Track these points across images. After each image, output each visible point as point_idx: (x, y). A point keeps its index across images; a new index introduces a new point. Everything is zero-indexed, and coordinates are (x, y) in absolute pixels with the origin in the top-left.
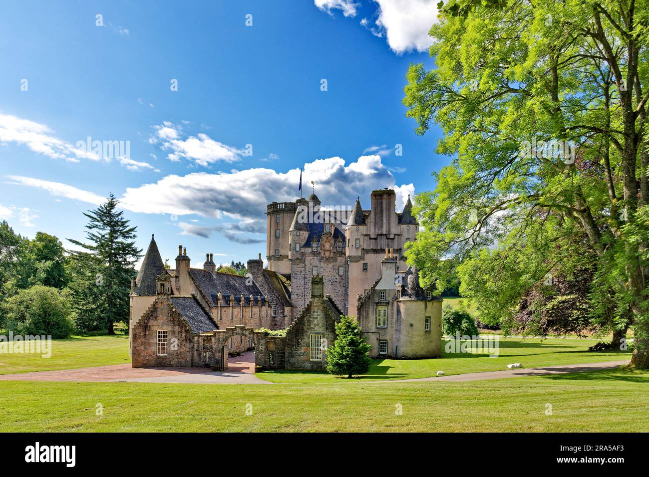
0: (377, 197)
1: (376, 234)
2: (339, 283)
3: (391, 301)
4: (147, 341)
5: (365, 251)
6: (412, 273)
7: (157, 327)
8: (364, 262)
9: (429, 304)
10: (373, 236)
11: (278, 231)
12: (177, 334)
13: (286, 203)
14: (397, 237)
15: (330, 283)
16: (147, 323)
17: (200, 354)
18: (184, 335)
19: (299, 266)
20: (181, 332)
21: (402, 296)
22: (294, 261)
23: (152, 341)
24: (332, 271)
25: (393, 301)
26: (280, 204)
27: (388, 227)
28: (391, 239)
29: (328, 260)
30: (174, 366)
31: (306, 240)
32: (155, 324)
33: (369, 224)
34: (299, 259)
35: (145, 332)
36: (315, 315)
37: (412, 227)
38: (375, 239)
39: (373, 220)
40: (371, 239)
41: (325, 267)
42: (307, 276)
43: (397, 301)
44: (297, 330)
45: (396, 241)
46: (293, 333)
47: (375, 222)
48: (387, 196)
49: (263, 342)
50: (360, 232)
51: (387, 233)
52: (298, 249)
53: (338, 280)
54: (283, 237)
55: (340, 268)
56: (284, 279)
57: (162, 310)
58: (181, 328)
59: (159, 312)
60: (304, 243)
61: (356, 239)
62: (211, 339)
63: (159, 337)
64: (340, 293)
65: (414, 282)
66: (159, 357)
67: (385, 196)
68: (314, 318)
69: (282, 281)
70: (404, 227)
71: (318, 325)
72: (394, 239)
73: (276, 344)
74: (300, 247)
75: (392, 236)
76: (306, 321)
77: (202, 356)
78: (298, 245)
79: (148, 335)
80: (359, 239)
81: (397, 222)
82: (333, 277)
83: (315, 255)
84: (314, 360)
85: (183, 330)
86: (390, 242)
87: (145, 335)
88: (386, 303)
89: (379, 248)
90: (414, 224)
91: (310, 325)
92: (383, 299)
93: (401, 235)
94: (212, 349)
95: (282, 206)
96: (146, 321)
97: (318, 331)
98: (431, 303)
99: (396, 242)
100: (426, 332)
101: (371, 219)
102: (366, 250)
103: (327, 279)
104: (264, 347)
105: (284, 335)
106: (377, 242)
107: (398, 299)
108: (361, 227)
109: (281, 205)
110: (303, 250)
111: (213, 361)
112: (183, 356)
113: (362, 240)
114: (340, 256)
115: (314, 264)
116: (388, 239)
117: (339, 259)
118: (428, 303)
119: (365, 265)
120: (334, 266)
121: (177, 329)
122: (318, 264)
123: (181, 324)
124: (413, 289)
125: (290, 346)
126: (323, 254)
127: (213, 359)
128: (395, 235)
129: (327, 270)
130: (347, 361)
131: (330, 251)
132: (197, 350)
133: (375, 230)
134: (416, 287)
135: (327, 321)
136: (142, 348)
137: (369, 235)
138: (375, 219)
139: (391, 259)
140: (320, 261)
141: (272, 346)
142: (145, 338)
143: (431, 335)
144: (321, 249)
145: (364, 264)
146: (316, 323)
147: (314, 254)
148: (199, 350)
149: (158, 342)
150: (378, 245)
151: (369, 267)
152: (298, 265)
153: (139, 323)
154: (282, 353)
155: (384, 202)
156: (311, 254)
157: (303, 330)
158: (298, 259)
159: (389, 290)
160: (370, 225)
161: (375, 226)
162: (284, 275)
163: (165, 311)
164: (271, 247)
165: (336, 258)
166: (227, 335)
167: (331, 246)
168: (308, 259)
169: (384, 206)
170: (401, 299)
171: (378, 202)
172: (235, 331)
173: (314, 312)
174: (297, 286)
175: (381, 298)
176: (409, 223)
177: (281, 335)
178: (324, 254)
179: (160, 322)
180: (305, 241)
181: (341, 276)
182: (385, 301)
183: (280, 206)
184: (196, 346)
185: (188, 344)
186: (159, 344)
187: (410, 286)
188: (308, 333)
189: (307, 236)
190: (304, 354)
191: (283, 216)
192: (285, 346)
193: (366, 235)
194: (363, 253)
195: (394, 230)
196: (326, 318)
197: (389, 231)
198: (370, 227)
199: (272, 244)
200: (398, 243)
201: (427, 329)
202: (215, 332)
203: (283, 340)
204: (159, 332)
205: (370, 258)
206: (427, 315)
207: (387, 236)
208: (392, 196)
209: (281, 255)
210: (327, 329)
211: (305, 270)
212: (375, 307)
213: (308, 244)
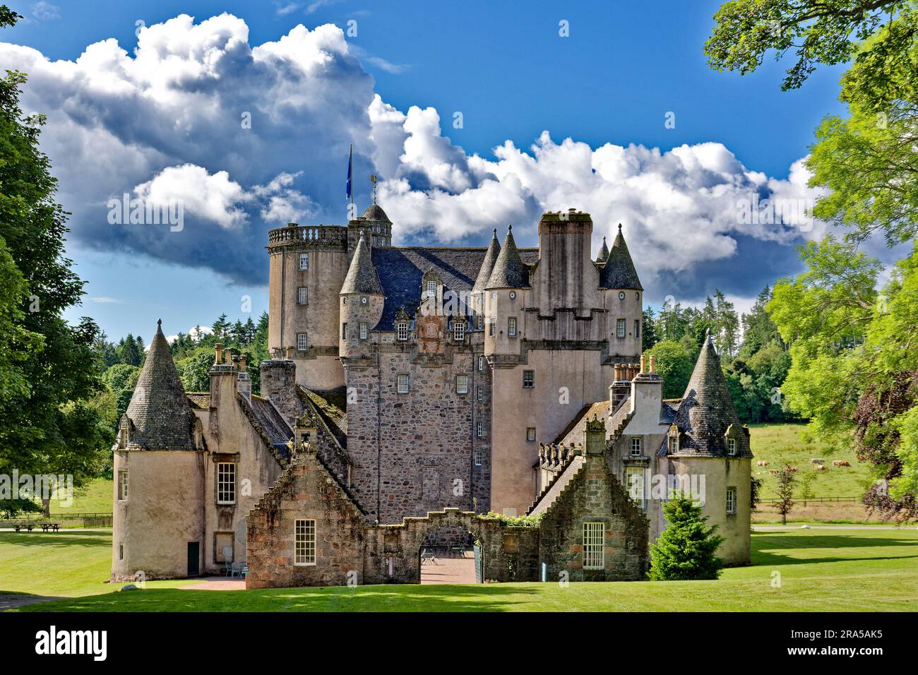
0: (554, 229)
1: (553, 307)
2: (459, 412)
3: (653, 458)
4: (275, 540)
5: (530, 345)
6: (696, 404)
7: (295, 513)
8: (526, 368)
9: (734, 464)
10: (544, 313)
11: (303, 293)
12: (335, 524)
13: (322, 229)
14: (597, 315)
15: (439, 412)
16: (276, 506)
17: (377, 562)
18: (348, 526)
19: (366, 373)
20: (343, 521)
21: (680, 449)
22: (356, 362)
23: (286, 540)
24: (441, 384)
25: (658, 457)
26: (308, 228)
27: (577, 294)
28: (585, 319)
29: (433, 360)
30: (329, 583)
31: (381, 314)
32: (291, 508)
33: (536, 286)
34: (368, 359)
35: (273, 522)
36: (593, 487)
37: (630, 294)
38: (552, 319)
39: (545, 278)
40: (540, 318)
41: (425, 375)
42: (383, 396)
43: (670, 458)
44: (561, 515)
45: (595, 324)
46: (553, 519)
47: (550, 281)
48: (575, 227)
49: (497, 536)
50: (517, 302)
51: (577, 306)
52: (364, 336)
53: (455, 405)
54: (316, 305)
55: (461, 379)
56: (322, 403)
57: (306, 480)
58: (344, 514)
59: (299, 485)
60: (377, 323)
61: (510, 318)
62: (399, 533)
63: (298, 532)
64: (459, 435)
65: (702, 421)
66: (299, 569)
67: (571, 228)
68: (591, 494)
69: (317, 407)
70: (613, 294)
71: (598, 505)
72: (590, 319)
73: (522, 541)
74: (370, 332)
75: (586, 314)
76: (577, 499)
77: (383, 566)
78: (364, 328)
79: (279, 527)
80: (516, 319)
81: (597, 283)
82: (444, 399)
83: (402, 348)
84: (591, 567)
85: (348, 518)
86: (582, 328)
87: (272, 528)
88: (644, 461)
89: (558, 338)
90: (632, 289)
91: (583, 506)
92: (638, 453)
93: (607, 311)
94: (402, 551)
95: (314, 234)
96: (274, 502)
97: (598, 516)
98: (736, 461)
99: (596, 327)
100: (729, 516)
101: (541, 277)
102: (531, 341)
103: (431, 403)
104: (499, 547)
105: (537, 524)
106: (555, 325)
107: (671, 454)
108: (519, 292)
109: (311, 232)
110: (375, 338)
111: (403, 574)
112: (346, 565)
113: (521, 321)
114: (461, 352)
115: (401, 369)
116: (578, 319)
117: (458, 358)
118: (731, 461)
119: (529, 375)
120: (445, 374)
121: (335, 515)
122: (409, 370)
123: (344, 508)
124: (702, 435)
125: (549, 543)
126: (421, 347)
127: (403, 570)
128: (593, 310)
129: (430, 384)
130: (692, 564)
131: (438, 340)
132: (372, 555)
133: (550, 298)
134: (708, 431)
135: (613, 499)
136: (265, 552)
137: (537, 310)
138: (550, 276)
139: (653, 376)
140: (415, 363)
141: (513, 545)
142: (272, 533)
143: (737, 521)
144: (417, 336)
145: (525, 372)
146: (593, 501)
147: (401, 346)
148: (376, 555)
149: (295, 541)
150: (558, 333)
151: (536, 379)
152: (362, 370)
153: (259, 506)
154: (531, 556)
155: (570, 239)
156: (394, 348)
157: (571, 514)
158: (364, 357)
159: (650, 435)
160: (539, 287)
161: (549, 292)
162: (320, 393)
163: (312, 483)
164: (286, 329)
165: (451, 356)
166: (429, 526)
167: (440, 329)
168: (386, 357)
169: (570, 248)
170: (678, 454)
171: (555, 238)
172: (445, 519)
173: (591, 482)
174: (362, 420)
175: (634, 452)
176: (624, 287)
177: (529, 525)
178: (425, 347)
179: (302, 503)
180: (379, 317)
181: (462, 396)
182: (642, 458)
183: (308, 234)
184: (370, 546)
185: (356, 544)
186: (298, 544)
187: (695, 429)
188: (581, 520)
189: (382, 306)
190: (572, 557)
191: (317, 257)
192: (538, 543)
193: (531, 310)
194: (523, 348)
195: (591, 301)
196: (612, 493)
197: (581, 302)
198: (539, 293)
199: (290, 320)
200: (600, 330)
201: (729, 511)
202: (407, 521)
203: (535, 533)
204: (298, 522)
205: (539, 360)
206: (731, 484)
207: (576, 313)
208: (586, 226)
209: (312, 347)
210: (614, 512)
211: (379, 383)
212: (623, 469)
213: (385, 324)
